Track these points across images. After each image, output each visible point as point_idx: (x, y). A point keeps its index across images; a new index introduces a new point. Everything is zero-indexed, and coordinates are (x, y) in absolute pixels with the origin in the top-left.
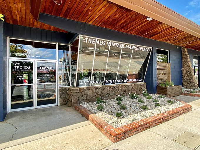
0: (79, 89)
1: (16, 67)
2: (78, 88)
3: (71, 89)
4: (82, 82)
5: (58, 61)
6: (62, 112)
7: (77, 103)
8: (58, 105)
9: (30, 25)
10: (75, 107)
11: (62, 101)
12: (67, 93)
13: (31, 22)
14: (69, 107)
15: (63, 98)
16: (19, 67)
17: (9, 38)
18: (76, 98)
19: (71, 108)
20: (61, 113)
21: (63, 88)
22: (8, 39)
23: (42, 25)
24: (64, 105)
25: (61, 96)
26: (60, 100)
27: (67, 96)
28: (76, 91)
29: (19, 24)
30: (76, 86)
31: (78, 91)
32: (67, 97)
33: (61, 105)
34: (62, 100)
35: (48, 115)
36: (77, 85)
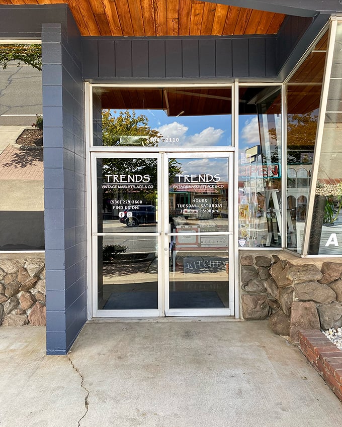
0: (319, 265)
1: (111, 178)
2: (318, 260)
3: (286, 263)
4: (333, 236)
5: (236, 149)
6: (250, 355)
7: (312, 327)
8: (237, 317)
9: (147, 28)
10: (302, 343)
11: (252, 305)
12: (270, 275)
13: (147, 15)
14: (277, 333)
15: (255, 292)
16: (119, 178)
17: (91, 86)
18: (307, 304)
19: (284, 342)
20: (245, 362)
21: (254, 255)
22: (89, 89)
23: (184, 20)
24: (260, 319)
25: (246, 284)
26: (242, 297)
27: (271, 287)
28: (310, 277)
29: (116, 34)
30: (309, 253)
31: (319, 276)
32: (269, 290)
33: (247, 319)
34: (249, 300)
35: (198, 360)
36: (314, 248)
